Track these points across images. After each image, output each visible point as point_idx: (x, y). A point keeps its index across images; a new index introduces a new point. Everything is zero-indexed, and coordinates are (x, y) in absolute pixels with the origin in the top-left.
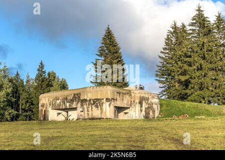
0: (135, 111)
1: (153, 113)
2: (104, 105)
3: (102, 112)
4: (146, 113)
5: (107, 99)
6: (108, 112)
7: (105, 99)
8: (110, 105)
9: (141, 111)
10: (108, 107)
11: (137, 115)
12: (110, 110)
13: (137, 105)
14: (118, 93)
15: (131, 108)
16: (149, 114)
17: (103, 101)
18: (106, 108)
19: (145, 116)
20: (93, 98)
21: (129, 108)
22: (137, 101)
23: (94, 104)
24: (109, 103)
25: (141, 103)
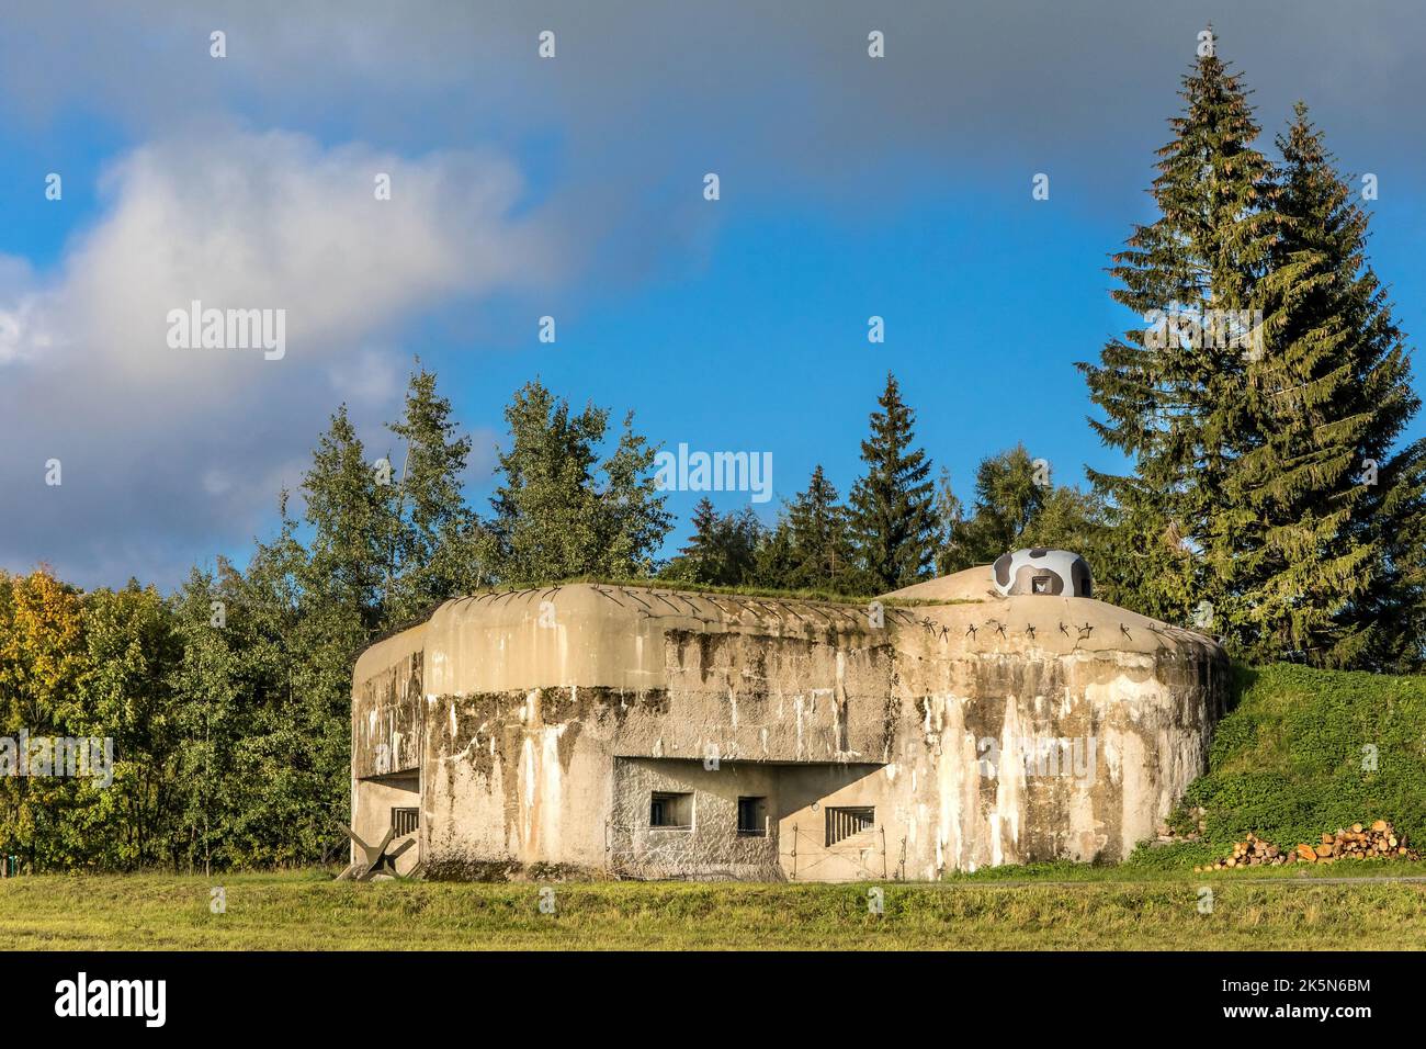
0: (930, 797)
1: (1100, 813)
2: (528, 744)
3: (511, 813)
4: (1032, 816)
5: (547, 696)
6: (552, 810)
7: (532, 699)
8: (565, 748)
9: (988, 788)
10: (553, 768)
11: (948, 831)
12: (567, 793)
13: (951, 734)
14: (680, 637)
15: (890, 771)
16: (1061, 818)
17: (522, 712)
18: (539, 771)
19: (1027, 837)
20: (462, 693)
21: (873, 767)
22: (952, 702)
23: (464, 737)
24: (562, 728)
25: (982, 719)
